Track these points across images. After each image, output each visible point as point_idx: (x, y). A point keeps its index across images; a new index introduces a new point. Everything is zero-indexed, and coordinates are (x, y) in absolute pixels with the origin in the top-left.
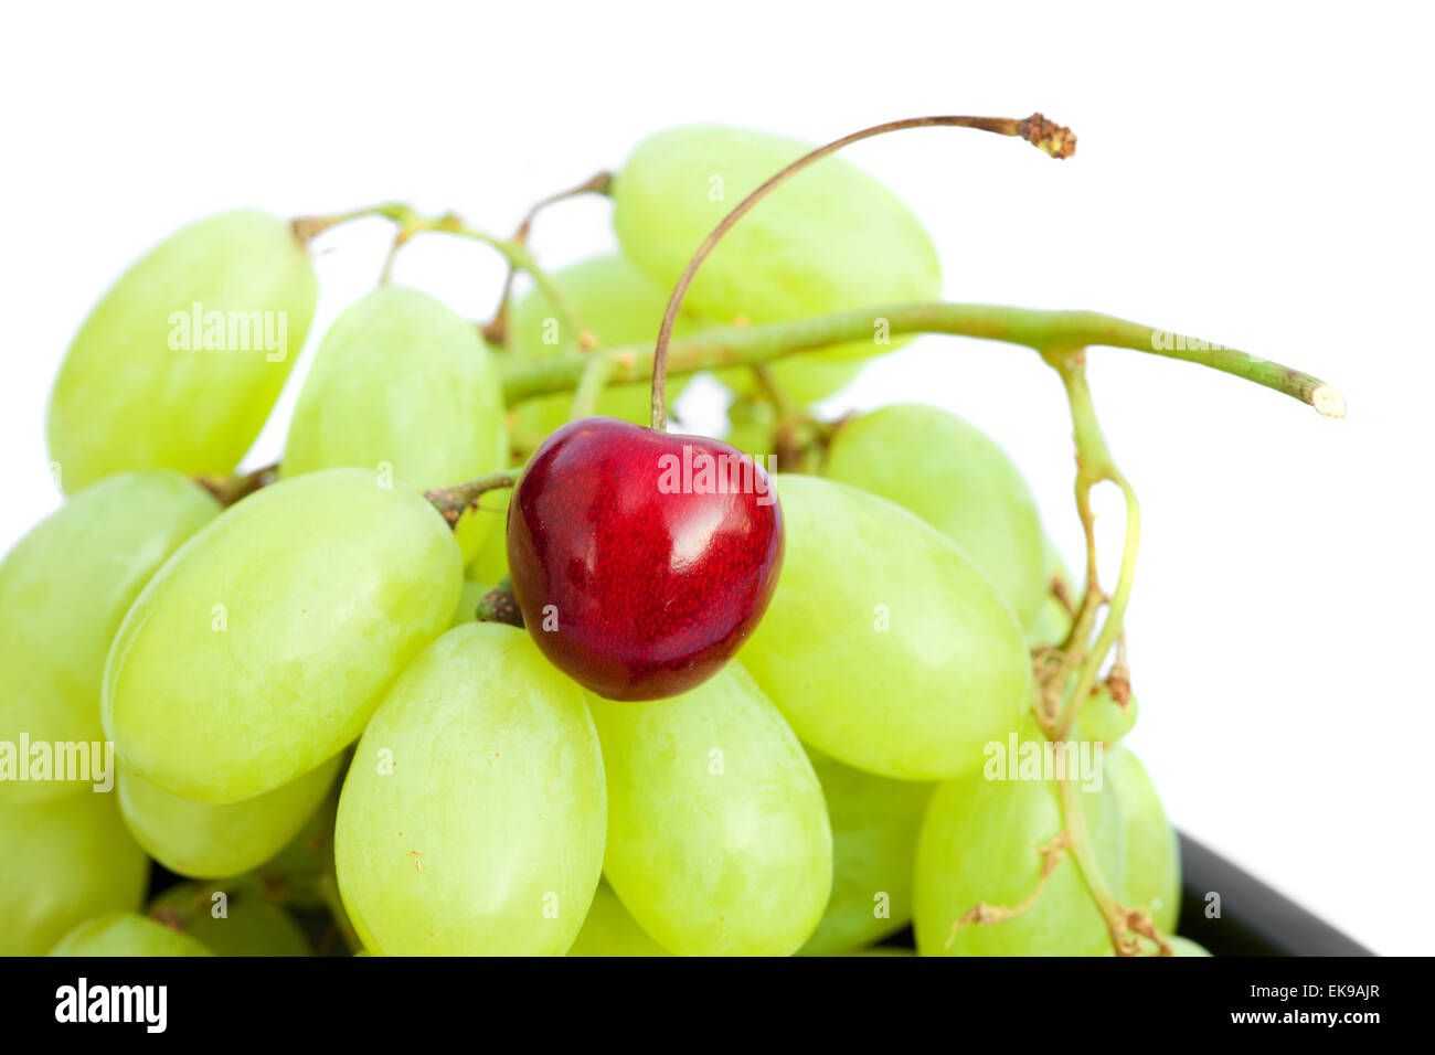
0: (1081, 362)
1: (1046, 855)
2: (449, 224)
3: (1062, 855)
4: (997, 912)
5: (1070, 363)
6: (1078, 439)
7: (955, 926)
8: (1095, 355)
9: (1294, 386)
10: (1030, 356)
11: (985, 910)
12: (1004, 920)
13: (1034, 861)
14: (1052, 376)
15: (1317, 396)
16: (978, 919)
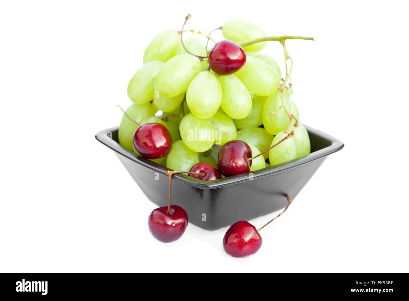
0: (285, 42)
1: (280, 107)
2: (199, 32)
3: (283, 107)
4: (274, 113)
5: (283, 43)
6: (285, 54)
7: (268, 115)
8: (287, 41)
9: (312, 39)
10: (278, 42)
11: (272, 112)
12: (274, 114)
13: (278, 107)
14: (281, 45)
15: (314, 39)
16: (271, 114)
